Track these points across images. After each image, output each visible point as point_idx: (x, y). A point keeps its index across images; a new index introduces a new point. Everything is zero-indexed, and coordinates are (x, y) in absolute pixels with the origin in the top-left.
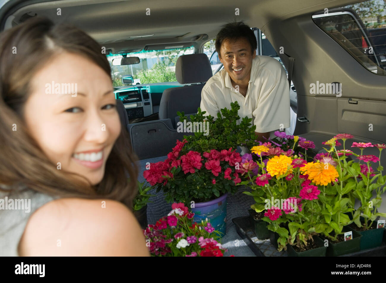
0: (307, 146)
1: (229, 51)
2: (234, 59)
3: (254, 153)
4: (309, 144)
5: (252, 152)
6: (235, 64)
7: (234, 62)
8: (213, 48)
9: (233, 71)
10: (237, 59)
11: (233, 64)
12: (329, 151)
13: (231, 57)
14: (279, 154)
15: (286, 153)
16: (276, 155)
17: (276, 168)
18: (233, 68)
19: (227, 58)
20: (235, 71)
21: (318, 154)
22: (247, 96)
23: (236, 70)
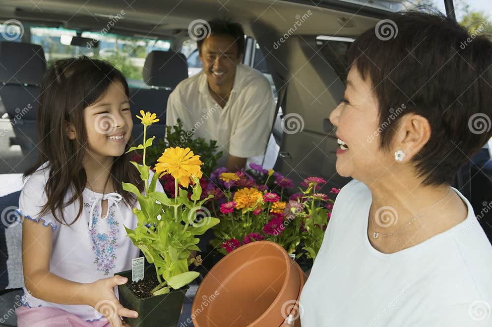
0: (285, 184)
1: (213, 50)
2: (217, 61)
3: (222, 179)
4: (286, 182)
5: (221, 178)
6: (216, 67)
7: (215, 64)
8: (194, 46)
9: (213, 74)
10: (220, 61)
11: (214, 67)
12: (304, 192)
13: (213, 57)
14: (250, 187)
15: (258, 187)
16: (247, 187)
17: (243, 200)
18: (213, 70)
19: (208, 58)
20: (215, 75)
21: (294, 195)
22: (226, 108)
23: (217, 74)
